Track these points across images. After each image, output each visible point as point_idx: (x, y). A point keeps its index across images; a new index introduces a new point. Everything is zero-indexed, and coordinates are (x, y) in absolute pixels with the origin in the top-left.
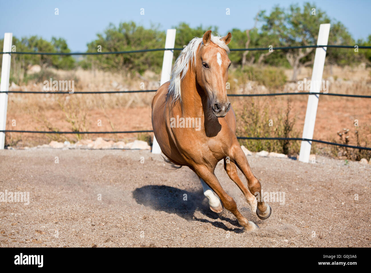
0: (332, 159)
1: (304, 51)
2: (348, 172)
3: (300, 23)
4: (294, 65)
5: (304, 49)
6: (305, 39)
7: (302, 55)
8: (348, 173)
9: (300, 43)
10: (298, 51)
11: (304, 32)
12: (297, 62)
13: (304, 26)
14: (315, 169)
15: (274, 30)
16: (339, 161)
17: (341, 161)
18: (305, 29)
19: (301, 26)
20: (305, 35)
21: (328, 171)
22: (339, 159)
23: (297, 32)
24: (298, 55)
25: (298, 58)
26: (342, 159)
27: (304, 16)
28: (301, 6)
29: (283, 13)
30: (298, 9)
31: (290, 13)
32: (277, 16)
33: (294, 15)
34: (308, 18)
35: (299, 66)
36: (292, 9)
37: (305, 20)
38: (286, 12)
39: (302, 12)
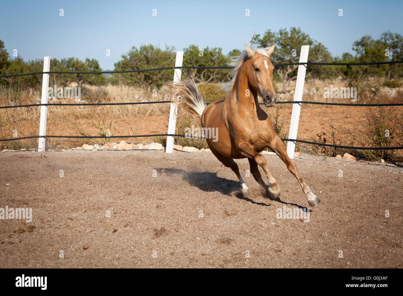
0: (313, 155)
1: (292, 68)
3: (288, 45)
4: (284, 78)
5: (292, 66)
7: (290, 71)
8: (325, 167)
9: (288, 61)
10: (287, 68)
11: (291, 52)
12: (286, 76)
19: (289, 47)
21: (309, 166)
22: (319, 156)
23: (286, 52)
24: (287, 71)
25: (287, 73)
26: (321, 156)
27: (291, 38)
28: (289, 31)
29: (274, 36)
30: (286, 33)
31: (279, 36)
32: (269, 39)
33: (283, 38)
34: (294, 41)
35: (288, 80)
36: (281, 34)
37: (292, 42)
38: (276, 36)
39: (289, 36)
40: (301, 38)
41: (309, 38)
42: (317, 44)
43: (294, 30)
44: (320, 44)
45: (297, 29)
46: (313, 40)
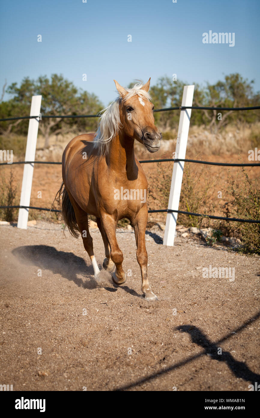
0: (52, 224)
1: (54, 121)
2: (60, 236)
3: (49, 94)
4: (46, 133)
5: (54, 118)
6: (55, 109)
7: (52, 123)
8: (60, 238)
9: (50, 112)
10: (48, 120)
11: (53, 102)
12: (48, 130)
13: (53, 96)
14: (30, 235)
15: (25, 101)
16: (58, 225)
17: (60, 225)
18: (54, 99)
19: (50, 97)
20: (55, 105)
21: (42, 237)
22: (58, 224)
23: (47, 103)
24: (49, 124)
25: (49, 126)
26: (60, 224)
27: (53, 87)
28: (49, 78)
29: (33, 84)
30: (47, 81)
31: (39, 84)
32: (27, 88)
33: (43, 86)
34: (56, 89)
35: (50, 134)
36: (41, 81)
37: (53, 90)
38: (35, 84)
39: (50, 83)
40: (63, 86)
41: (73, 86)
42: (82, 92)
43: (55, 78)
44: (85, 92)
45: (59, 75)
46: (78, 88)
